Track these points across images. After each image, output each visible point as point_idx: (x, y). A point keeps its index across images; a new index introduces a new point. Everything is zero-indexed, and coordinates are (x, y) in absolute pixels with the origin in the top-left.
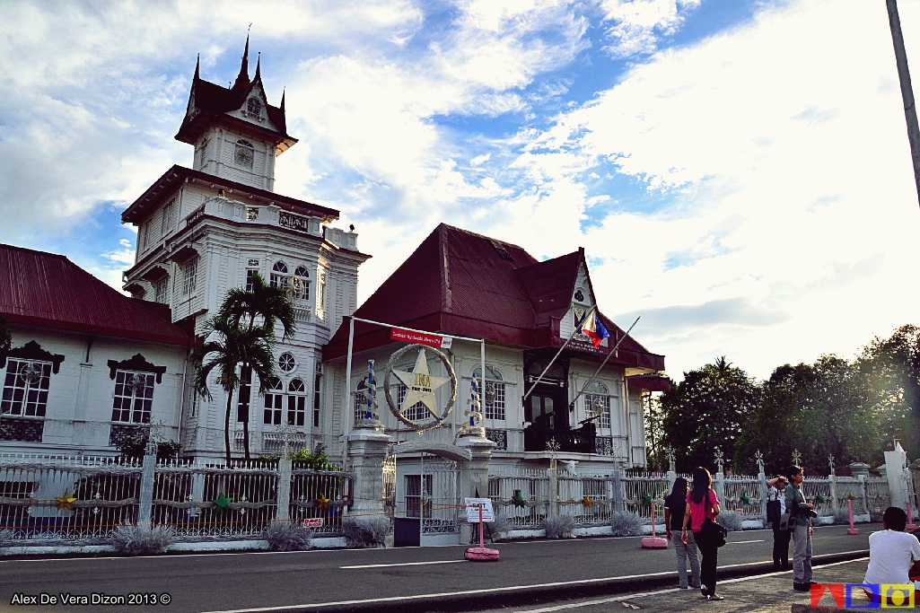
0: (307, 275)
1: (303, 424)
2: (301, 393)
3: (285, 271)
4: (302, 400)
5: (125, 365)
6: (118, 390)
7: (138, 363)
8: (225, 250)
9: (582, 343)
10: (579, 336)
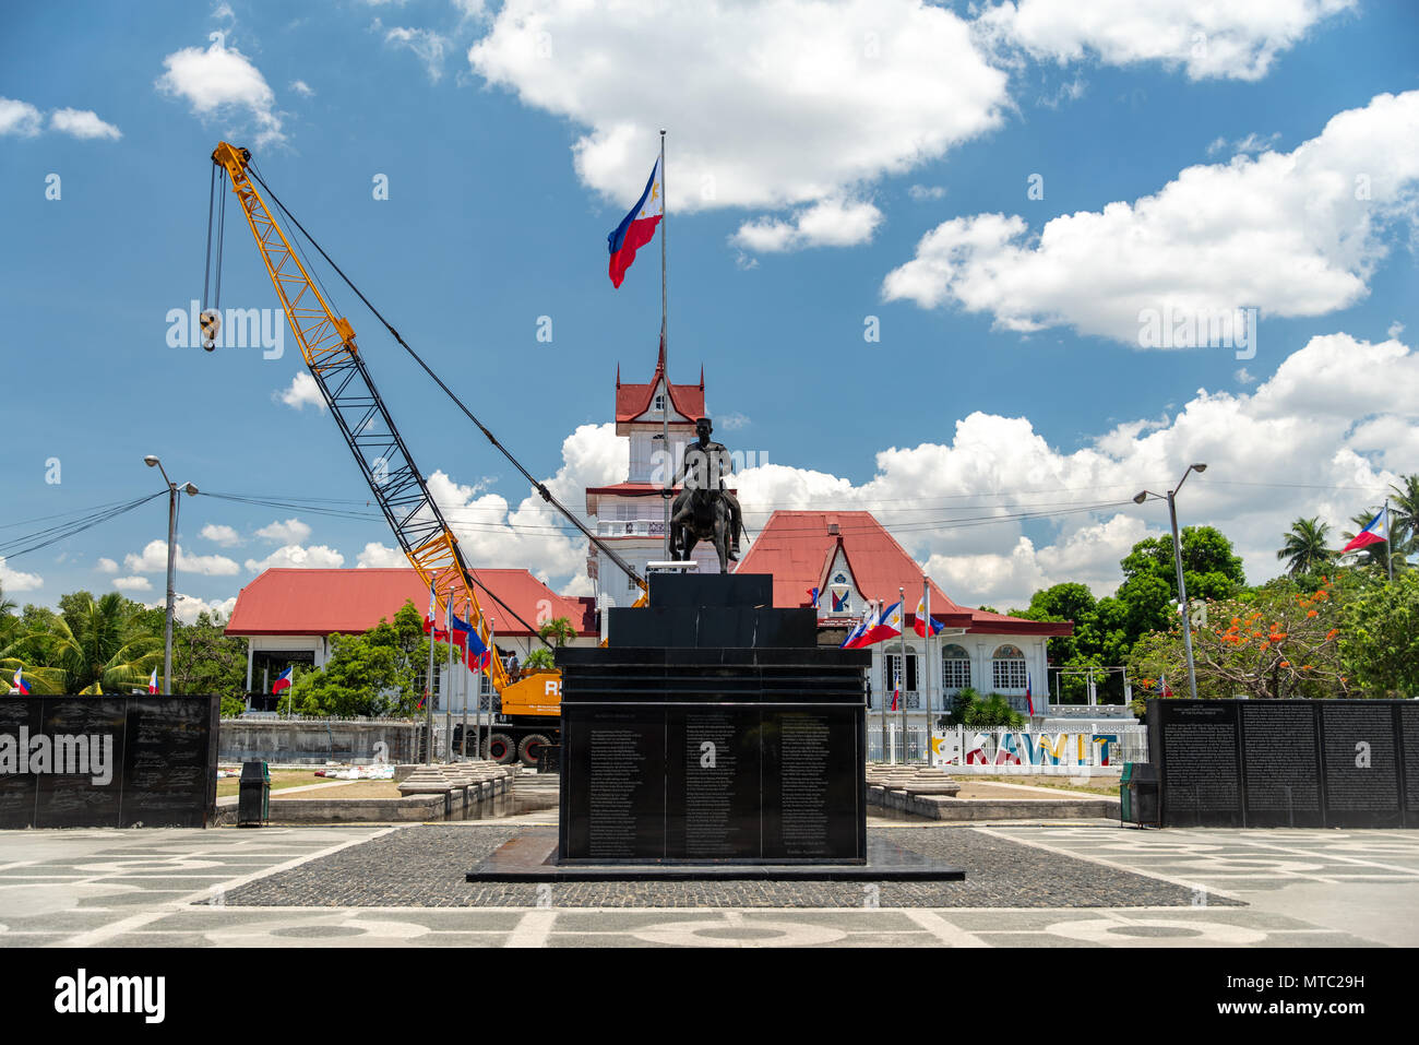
9: (839, 619)
10: (838, 614)
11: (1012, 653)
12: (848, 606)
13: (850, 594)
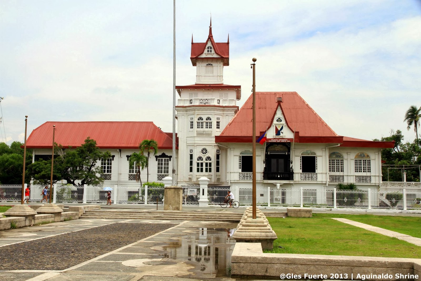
0: (210, 120)
1: (211, 172)
2: (210, 162)
3: (202, 120)
4: (210, 164)
5: (160, 156)
6: (159, 164)
7: (164, 155)
8: (183, 116)
9: (278, 139)
10: (278, 137)
11: (364, 156)
12: (282, 133)
13: (284, 127)
